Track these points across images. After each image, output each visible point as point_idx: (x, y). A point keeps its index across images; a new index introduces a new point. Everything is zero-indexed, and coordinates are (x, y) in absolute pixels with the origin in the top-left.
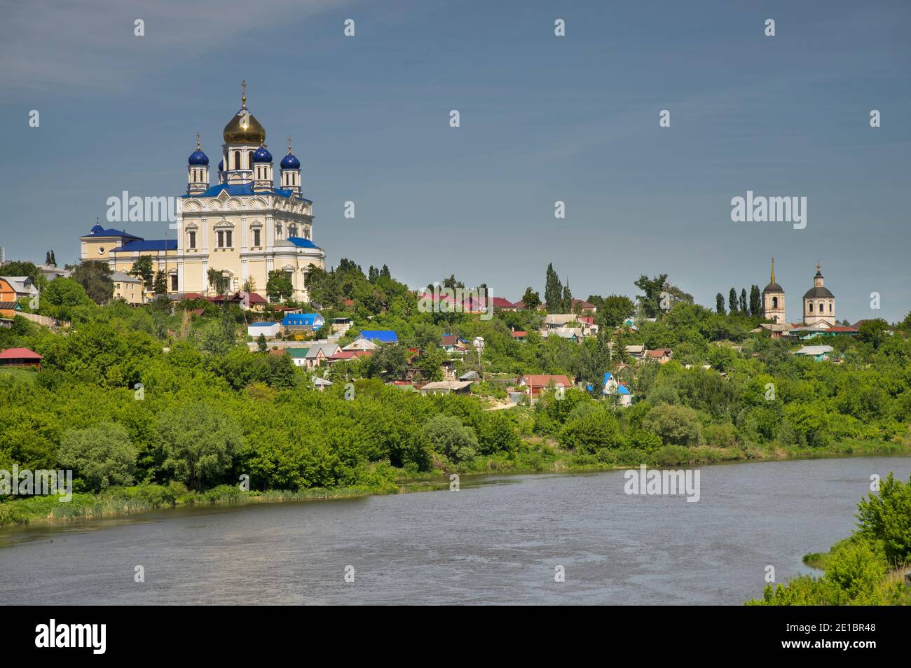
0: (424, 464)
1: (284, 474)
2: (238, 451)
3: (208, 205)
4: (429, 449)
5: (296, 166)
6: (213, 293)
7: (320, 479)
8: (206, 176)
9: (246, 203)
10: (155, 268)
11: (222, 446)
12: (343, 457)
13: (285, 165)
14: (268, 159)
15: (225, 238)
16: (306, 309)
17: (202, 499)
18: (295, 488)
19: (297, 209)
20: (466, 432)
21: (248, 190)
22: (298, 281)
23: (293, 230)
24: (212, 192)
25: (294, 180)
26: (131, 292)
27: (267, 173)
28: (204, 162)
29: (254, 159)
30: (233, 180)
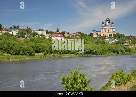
0: (118, 53)
1: (96, 53)
2: (91, 50)
3: (104, 28)
4: (119, 51)
5: (113, 23)
6: (103, 36)
7: (101, 54)
8: (104, 25)
9: (108, 27)
10: (98, 34)
11: (88, 49)
12: (104, 51)
13: (112, 23)
14: (110, 23)
15: (105, 31)
16: (112, 37)
17: (86, 55)
18: (97, 54)
19: (113, 28)
20: (124, 49)
21: (108, 26)
22: (113, 35)
23: (112, 30)
24: (104, 26)
25: (113, 25)
26: (95, 36)
27: (110, 24)
28: (104, 23)
29: (109, 23)
30: (106, 25)
